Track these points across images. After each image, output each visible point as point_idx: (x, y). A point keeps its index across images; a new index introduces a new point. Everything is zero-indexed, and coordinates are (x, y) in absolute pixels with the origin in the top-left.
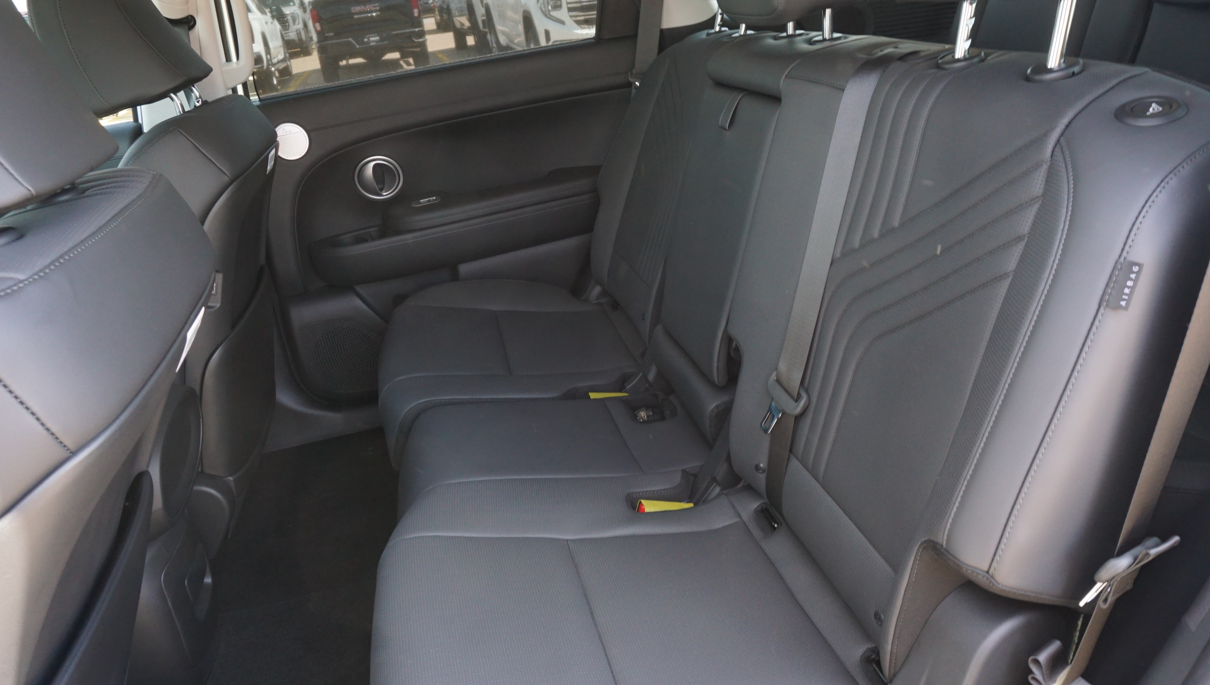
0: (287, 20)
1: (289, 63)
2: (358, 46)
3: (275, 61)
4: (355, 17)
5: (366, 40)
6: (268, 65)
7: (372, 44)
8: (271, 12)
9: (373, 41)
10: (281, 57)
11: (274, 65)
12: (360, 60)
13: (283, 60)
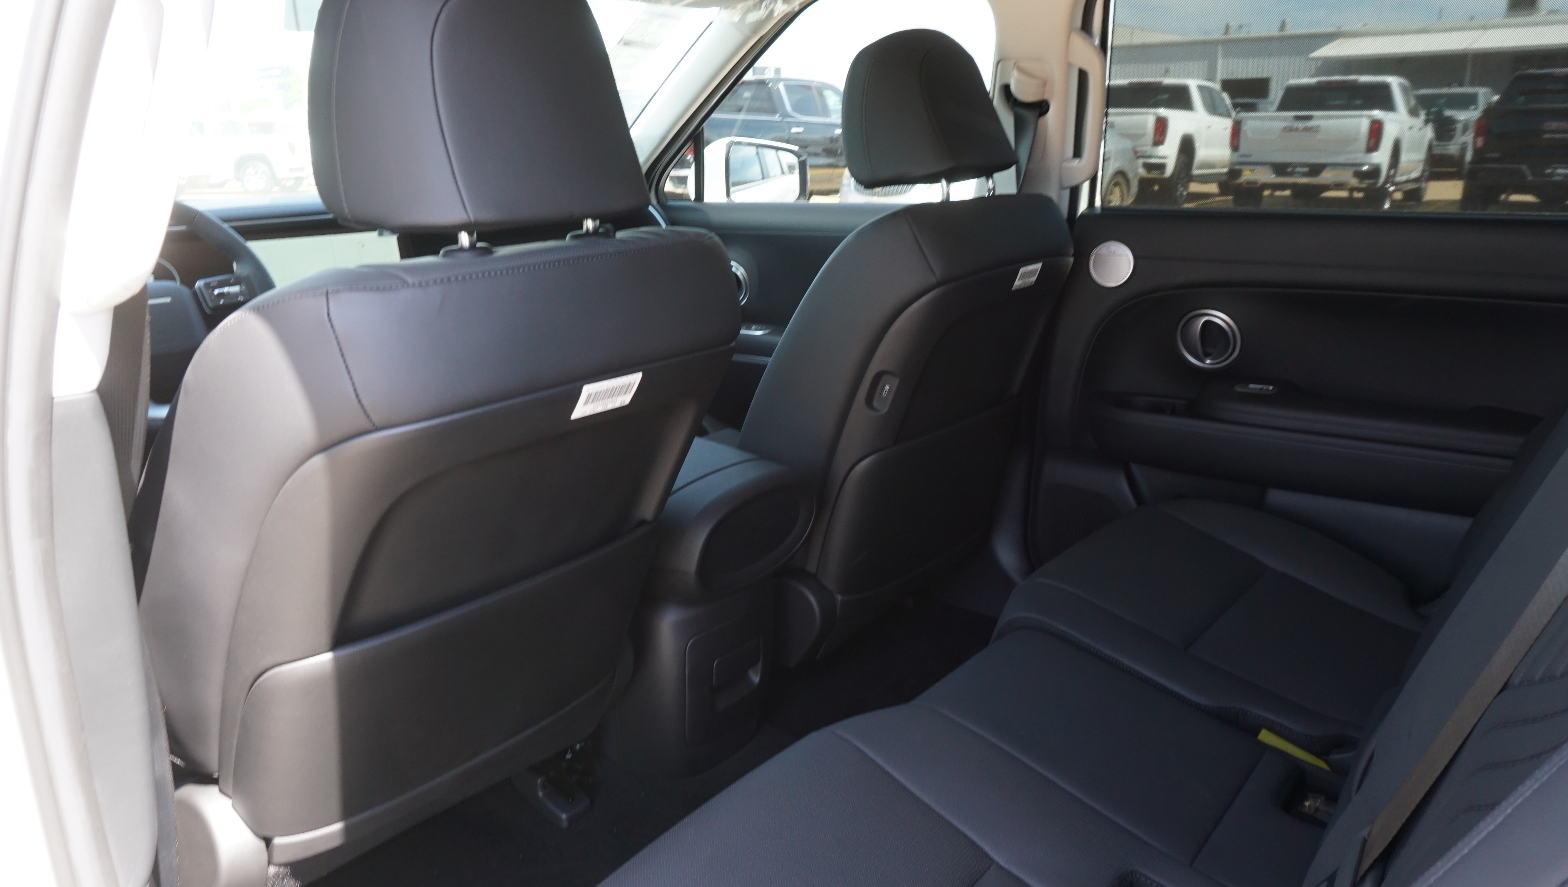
0: (1455, 128)
1: (1423, 185)
2: (1530, 178)
3: (1399, 179)
4: (1547, 136)
5: (1548, 171)
6: (1386, 182)
7: (1556, 178)
8: (1427, 115)
9: (1560, 175)
10: (1415, 175)
11: (1393, 184)
12: (1529, 198)
13: (1416, 180)
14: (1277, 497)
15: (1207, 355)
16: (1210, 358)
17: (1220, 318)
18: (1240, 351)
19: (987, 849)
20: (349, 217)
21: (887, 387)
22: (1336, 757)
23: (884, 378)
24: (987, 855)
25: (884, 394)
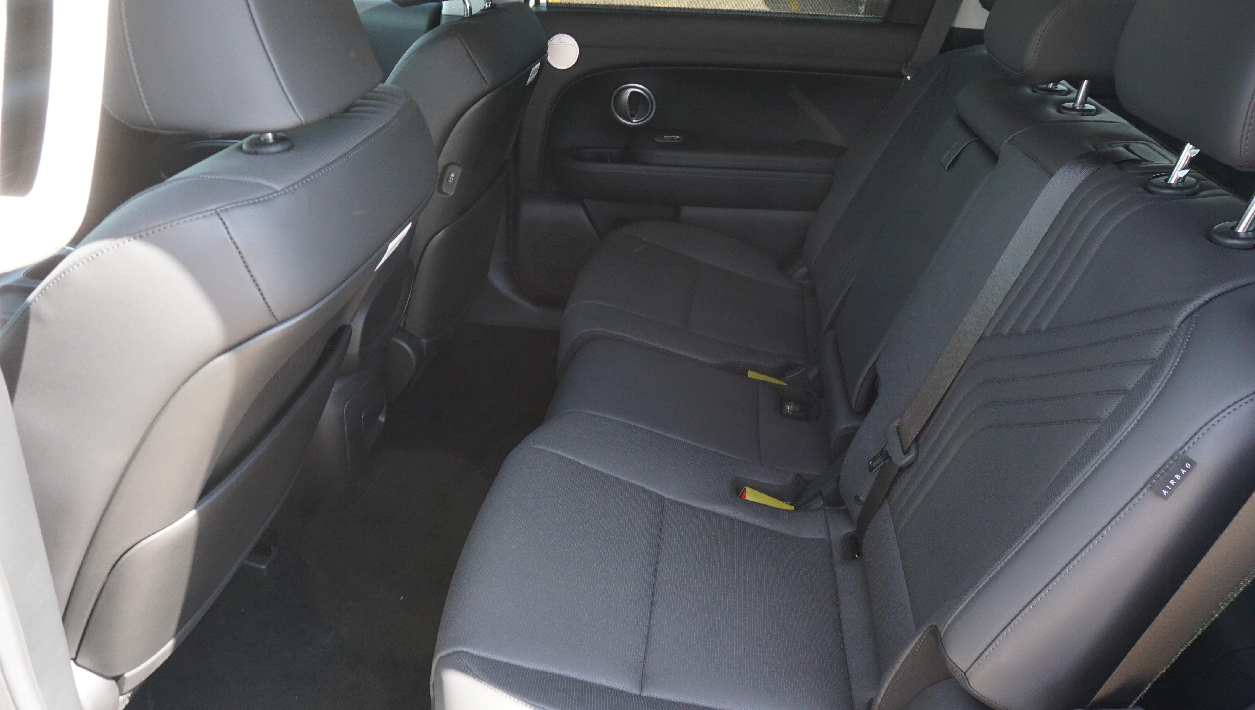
14: (687, 211)
15: (633, 116)
16: (634, 118)
17: (639, 88)
18: (656, 110)
19: (658, 492)
20: (155, 124)
21: (453, 175)
22: (789, 377)
23: (451, 168)
24: (659, 496)
25: (450, 181)
